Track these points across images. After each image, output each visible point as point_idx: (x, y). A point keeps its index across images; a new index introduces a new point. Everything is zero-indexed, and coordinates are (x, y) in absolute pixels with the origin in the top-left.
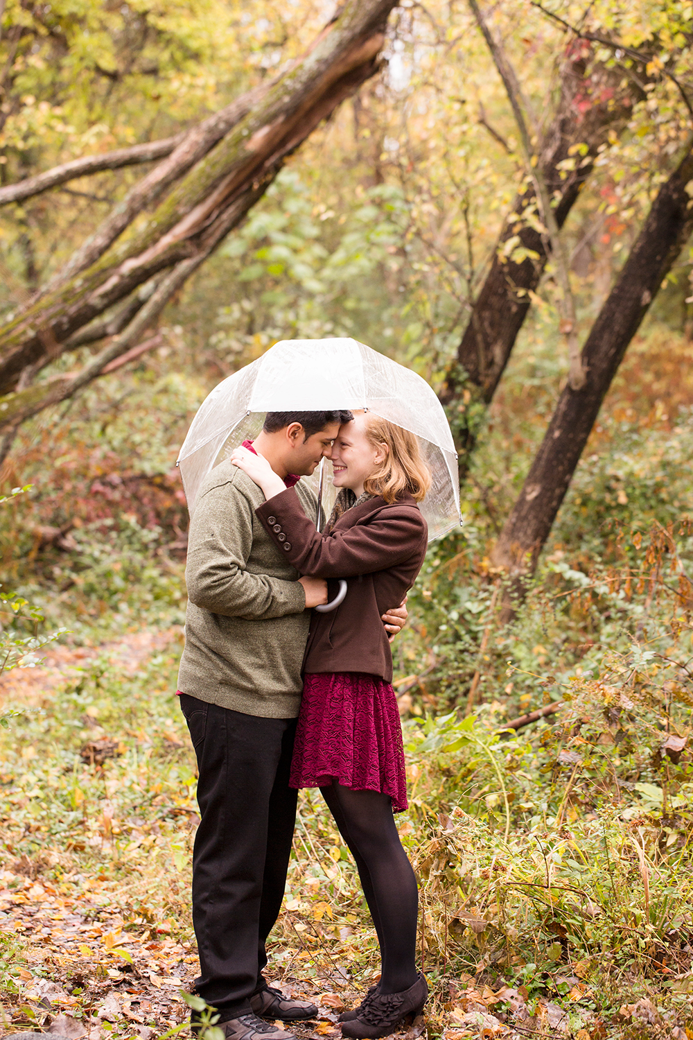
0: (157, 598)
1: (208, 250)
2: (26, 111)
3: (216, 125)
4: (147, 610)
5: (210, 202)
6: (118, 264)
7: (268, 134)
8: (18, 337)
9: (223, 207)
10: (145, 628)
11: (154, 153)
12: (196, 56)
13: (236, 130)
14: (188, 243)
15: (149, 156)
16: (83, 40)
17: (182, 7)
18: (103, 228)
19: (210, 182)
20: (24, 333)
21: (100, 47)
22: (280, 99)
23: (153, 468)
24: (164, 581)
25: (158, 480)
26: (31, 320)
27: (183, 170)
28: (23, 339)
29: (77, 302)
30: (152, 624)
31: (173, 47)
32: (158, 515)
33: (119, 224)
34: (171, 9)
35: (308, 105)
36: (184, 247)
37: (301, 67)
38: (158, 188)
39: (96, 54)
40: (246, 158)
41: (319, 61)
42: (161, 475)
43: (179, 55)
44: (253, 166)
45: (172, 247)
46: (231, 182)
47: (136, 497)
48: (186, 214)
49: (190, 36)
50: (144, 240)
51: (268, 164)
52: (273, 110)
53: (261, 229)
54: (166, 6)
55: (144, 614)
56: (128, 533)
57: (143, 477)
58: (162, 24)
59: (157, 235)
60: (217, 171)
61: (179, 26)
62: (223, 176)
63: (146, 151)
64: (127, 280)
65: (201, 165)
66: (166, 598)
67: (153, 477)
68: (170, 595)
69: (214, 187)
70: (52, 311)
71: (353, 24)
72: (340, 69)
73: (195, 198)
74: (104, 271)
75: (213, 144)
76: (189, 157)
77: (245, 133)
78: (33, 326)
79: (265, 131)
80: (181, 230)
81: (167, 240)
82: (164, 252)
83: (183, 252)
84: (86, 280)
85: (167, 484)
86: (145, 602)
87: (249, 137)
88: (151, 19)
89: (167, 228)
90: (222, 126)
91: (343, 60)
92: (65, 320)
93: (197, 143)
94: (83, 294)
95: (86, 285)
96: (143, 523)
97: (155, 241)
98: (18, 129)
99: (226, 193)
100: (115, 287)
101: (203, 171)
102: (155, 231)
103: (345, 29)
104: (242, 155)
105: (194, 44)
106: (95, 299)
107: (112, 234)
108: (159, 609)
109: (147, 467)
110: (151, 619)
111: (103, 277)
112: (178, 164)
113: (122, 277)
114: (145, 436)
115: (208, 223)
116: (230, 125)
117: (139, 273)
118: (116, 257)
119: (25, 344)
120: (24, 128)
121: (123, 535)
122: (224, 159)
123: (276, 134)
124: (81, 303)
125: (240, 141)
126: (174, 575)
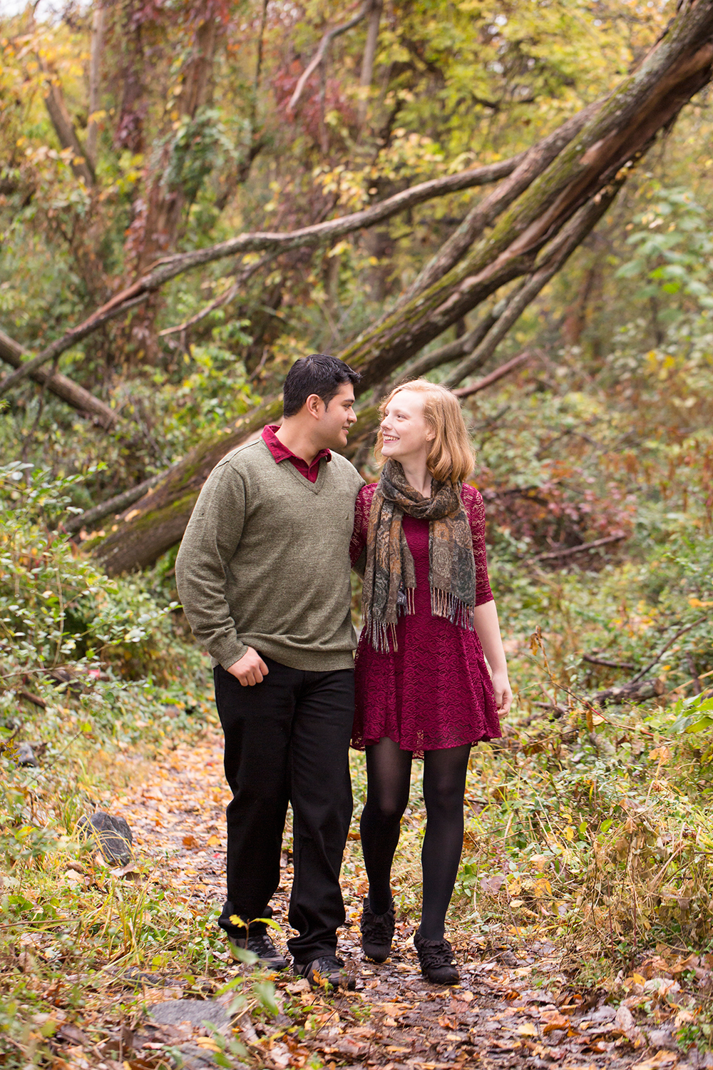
0: (526, 606)
1: (556, 265)
2: (397, 143)
3: (555, 142)
4: (516, 618)
5: (546, 217)
6: (460, 281)
7: (601, 147)
8: (363, 357)
9: (559, 222)
10: (512, 636)
11: (495, 172)
12: (570, 82)
13: (570, 146)
14: (526, 259)
15: (490, 176)
16: (459, 73)
17: (555, 35)
18: (447, 248)
19: (545, 198)
20: (369, 352)
21: (475, 78)
22: (612, 113)
23: (526, 482)
24: (532, 590)
25: (532, 493)
26: (375, 340)
27: (522, 187)
28: (368, 358)
29: (419, 320)
30: (519, 632)
31: (546, 74)
32: (534, 527)
33: (462, 243)
34: (543, 37)
35: (641, 117)
36: (522, 262)
37: (632, 81)
38: (498, 207)
39: (471, 85)
40: (580, 172)
41: (649, 74)
42: (535, 488)
43: (553, 81)
44: (588, 179)
45: (510, 263)
46: (566, 197)
47: (510, 510)
48: (523, 230)
49: (562, 62)
50: (483, 257)
51: (602, 177)
52: (606, 123)
53: (655, 249)
54: (539, 34)
55: (512, 623)
56: (503, 545)
57: (517, 491)
58: (536, 51)
59: (495, 252)
60: (553, 186)
61: (552, 53)
62: (558, 191)
63: (487, 172)
64: (467, 297)
65: (537, 181)
66: (535, 607)
67: (528, 490)
68: (539, 603)
69: (549, 202)
70: (395, 331)
71: (683, 35)
72: (672, 81)
73: (531, 214)
74: (444, 289)
75: (548, 161)
76: (529, 175)
77: (579, 148)
78: (378, 346)
79: (599, 144)
80: (518, 245)
81: (505, 256)
82: (502, 269)
83: (521, 267)
84: (427, 299)
85: (541, 496)
86: (515, 610)
87: (583, 152)
88: (525, 48)
89: (504, 244)
90: (559, 143)
91: (674, 71)
92: (408, 338)
93: (535, 161)
94: (425, 313)
95: (428, 303)
96: (517, 534)
97: (494, 258)
98: (390, 161)
99: (562, 208)
100: (456, 304)
101: (539, 187)
102: (492, 248)
103: (675, 40)
104: (576, 170)
105: (567, 70)
106: (436, 317)
107: (455, 254)
108: (527, 617)
109: (520, 481)
110: (518, 627)
111: (443, 295)
112: (517, 183)
113: (462, 294)
114: (519, 451)
115: (545, 237)
116: (567, 140)
117: (479, 289)
118: (456, 275)
119: (371, 363)
120: (396, 159)
121: (498, 548)
122: (558, 175)
123: (610, 148)
124: (423, 322)
125: (574, 156)
126: (544, 584)
